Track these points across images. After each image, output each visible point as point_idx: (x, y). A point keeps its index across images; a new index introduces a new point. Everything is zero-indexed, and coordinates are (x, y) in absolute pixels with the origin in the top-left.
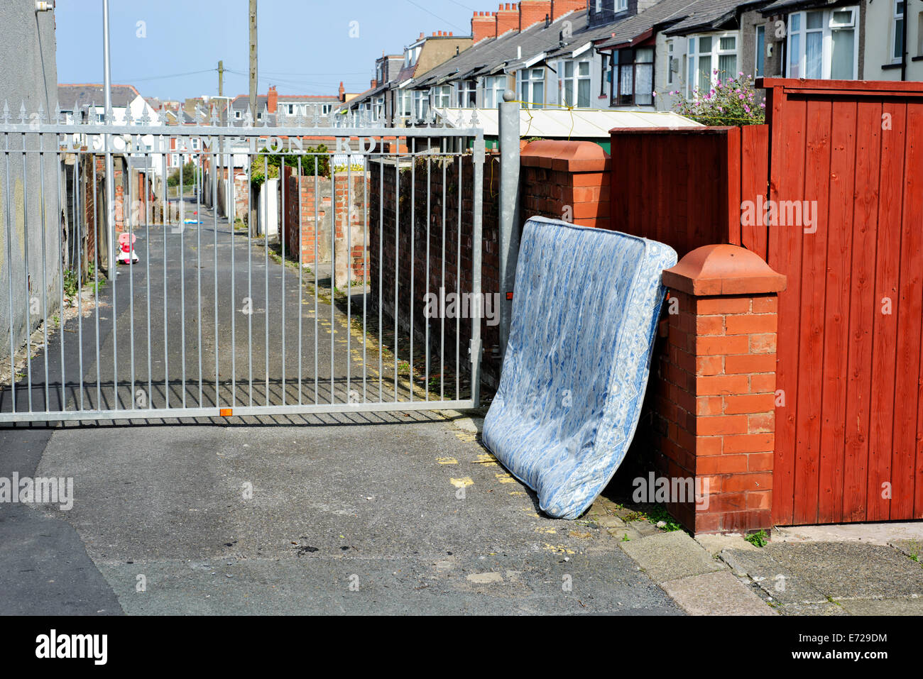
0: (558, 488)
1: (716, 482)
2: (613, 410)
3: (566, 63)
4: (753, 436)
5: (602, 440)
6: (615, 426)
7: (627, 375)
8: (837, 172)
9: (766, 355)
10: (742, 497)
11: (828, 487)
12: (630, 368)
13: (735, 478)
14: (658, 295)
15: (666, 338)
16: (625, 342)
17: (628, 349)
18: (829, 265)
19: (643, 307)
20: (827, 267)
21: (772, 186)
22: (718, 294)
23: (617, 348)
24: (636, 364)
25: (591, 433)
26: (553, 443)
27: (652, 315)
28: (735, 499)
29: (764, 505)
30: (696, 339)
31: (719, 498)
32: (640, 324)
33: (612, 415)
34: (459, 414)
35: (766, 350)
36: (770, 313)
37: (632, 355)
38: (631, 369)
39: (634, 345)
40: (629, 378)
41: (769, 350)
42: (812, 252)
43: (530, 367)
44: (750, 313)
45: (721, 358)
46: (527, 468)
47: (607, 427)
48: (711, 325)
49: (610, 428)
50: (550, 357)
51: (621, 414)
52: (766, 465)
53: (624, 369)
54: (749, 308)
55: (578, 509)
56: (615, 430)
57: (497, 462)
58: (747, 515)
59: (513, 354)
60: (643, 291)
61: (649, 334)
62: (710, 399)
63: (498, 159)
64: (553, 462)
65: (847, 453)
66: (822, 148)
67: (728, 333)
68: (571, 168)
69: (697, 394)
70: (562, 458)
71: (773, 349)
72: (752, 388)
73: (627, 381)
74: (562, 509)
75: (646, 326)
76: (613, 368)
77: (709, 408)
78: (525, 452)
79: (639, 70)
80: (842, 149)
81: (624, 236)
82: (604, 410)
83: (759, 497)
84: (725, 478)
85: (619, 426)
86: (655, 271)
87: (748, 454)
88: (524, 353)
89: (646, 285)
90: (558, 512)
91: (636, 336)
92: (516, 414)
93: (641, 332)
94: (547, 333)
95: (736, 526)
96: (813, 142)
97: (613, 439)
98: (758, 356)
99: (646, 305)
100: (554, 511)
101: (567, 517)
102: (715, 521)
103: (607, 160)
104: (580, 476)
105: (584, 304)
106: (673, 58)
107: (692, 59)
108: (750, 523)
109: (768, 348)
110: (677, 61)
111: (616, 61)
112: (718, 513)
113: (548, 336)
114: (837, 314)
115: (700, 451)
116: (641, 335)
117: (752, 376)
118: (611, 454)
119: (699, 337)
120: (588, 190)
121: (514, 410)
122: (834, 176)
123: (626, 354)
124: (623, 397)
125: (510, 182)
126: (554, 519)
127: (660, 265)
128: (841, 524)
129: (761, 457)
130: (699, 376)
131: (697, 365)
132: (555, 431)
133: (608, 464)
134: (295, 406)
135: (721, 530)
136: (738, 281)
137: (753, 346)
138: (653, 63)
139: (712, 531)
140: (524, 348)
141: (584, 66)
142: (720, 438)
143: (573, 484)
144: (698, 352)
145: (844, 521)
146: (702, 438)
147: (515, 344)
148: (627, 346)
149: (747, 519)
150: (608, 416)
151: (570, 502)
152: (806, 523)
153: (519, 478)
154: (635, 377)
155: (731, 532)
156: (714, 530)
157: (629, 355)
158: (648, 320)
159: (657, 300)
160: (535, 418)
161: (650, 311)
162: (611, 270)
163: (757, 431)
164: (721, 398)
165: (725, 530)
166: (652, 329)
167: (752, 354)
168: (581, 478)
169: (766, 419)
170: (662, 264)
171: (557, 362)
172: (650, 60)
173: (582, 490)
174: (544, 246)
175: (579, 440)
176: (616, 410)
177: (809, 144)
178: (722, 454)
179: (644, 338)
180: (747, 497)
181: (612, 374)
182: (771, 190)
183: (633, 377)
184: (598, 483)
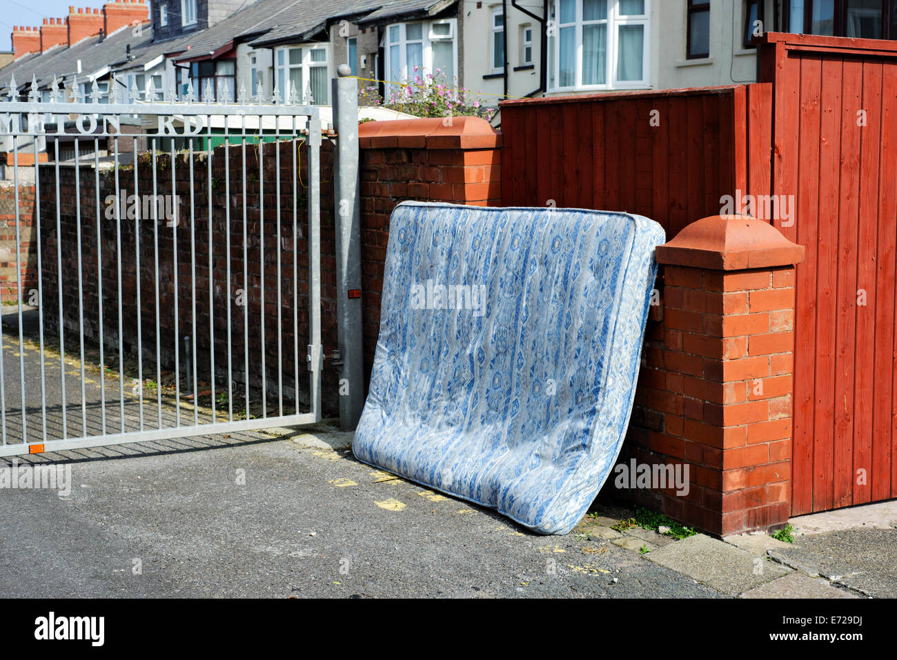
0: (551, 500)
1: (740, 477)
2: (609, 405)
3: (137, 76)
4: (773, 423)
5: (598, 441)
6: (610, 424)
7: (621, 366)
8: (827, 136)
9: (785, 333)
10: (763, 490)
11: (821, 472)
12: (625, 357)
13: (758, 470)
14: (649, 274)
15: (662, 321)
16: (620, 328)
17: (623, 336)
18: (821, 235)
19: (636, 289)
20: (818, 238)
21: (776, 150)
22: (745, 268)
23: (610, 336)
24: (630, 352)
25: (581, 434)
26: (496, 452)
27: (644, 297)
28: (756, 493)
29: (783, 498)
30: (722, 319)
31: (743, 494)
32: (633, 308)
33: (608, 412)
34: (291, 431)
35: (784, 328)
36: (788, 287)
37: (626, 343)
38: (626, 359)
39: (628, 332)
40: (623, 368)
41: (787, 328)
42: (806, 222)
43: (425, 368)
44: (770, 288)
45: (745, 338)
46: (468, 482)
47: (602, 426)
48: (736, 302)
49: (605, 428)
50: (471, 355)
51: (616, 410)
52: (785, 454)
53: (618, 359)
54: (769, 283)
55: (572, 522)
56: (609, 429)
57: (400, 478)
58: (768, 509)
59: (389, 356)
60: (636, 270)
61: (641, 318)
62: (736, 385)
63: (334, 141)
64: (520, 471)
65: (836, 435)
66: (814, 109)
67: (752, 311)
68: (464, 145)
69: (724, 381)
70: (533, 467)
71: (790, 327)
72: (773, 370)
73: (621, 373)
74: (555, 524)
75: (639, 310)
76: (606, 359)
77: (735, 395)
78: (456, 465)
79: (220, 82)
80: (830, 111)
81: (585, 212)
82: (598, 407)
83: (779, 488)
84: (748, 470)
85: (614, 423)
86: (647, 247)
87: (768, 443)
88: (410, 354)
89: (639, 263)
90: (552, 527)
91: (630, 321)
92: (413, 424)
93: (634, 316)
94: (456, 329)
95: (758, 523)
96: (806, 104)
97: (607, 438)
98: (776, 335)
99: (639, 286)
100: (547, 527)
101: (560, 532)
102: (740, 519)
103: (498, 136)
104: (575, 484)
105: (528, 292)
106: (257, 71)
107: (281, 71)
108: (770, 520)
109: (785, 326)
110: (261, 73)
111: (196, 73)
112: (741, 511)
113: (459, 332)
114: (828, 287)
115: (728, 443)
116: (634, 320)
117: (772, 358)
118: (605, 456)
119: (726, 317)
120: (479, 169)
121: (409, 420)
122: (824, 139)
123: (620, 342)
124: (617, 390)
125: (349, 167)
126: (544, 535)
127: (651, 241)
128: (833, 510)
129: (780, 445)
130: (726, 360)
131: (724, 349)
132: (498, 437)
133: (603, 467)
134: (119, 435)
135: (746, 528)
136: (763, 253)
137: (773, 324)
138: (235, 76)
139: (737, 531)
140: (409, 348)
141: (157, 79)
142: (744, 428)
143: (567, 494)
144: (725, 334)
145: (835, 507)
146: (728, 428)
147: (389, 346)
148: (622, 333)
149: (768, 514)
150: (603, 414)
151: (564, 515)
152: (803, 513)
153: (453, 494)
154: (629, 367)
155: (754, 531)
156: (739, 530)
157: (623, 343)
158: (641, 303)
159: (649, 280)
160: (452, 425)
161: (642, 293)
162: (577, 251)
163: (777, 417)
164: (745, 383)
165: (748, 529)
166: (645, 312)
167: (772, 333)
168: (577, 486)
169: (784, 403)
170: (652, 239)
171: (481, 360)
172: (231, 72)
173: (577, 500)
174: (438, 232)
175: (555, 444)
176: (612, 406)
177: (803, 106)
178: (747, 446)
179: (637, 323)
180: (767, 490)
181: (605, 365)
182: (776, 155)
183: (627, 367)
184: (592, 491)
